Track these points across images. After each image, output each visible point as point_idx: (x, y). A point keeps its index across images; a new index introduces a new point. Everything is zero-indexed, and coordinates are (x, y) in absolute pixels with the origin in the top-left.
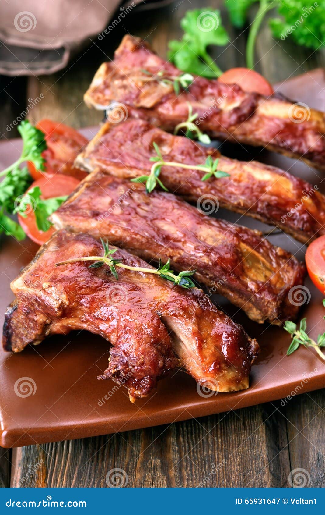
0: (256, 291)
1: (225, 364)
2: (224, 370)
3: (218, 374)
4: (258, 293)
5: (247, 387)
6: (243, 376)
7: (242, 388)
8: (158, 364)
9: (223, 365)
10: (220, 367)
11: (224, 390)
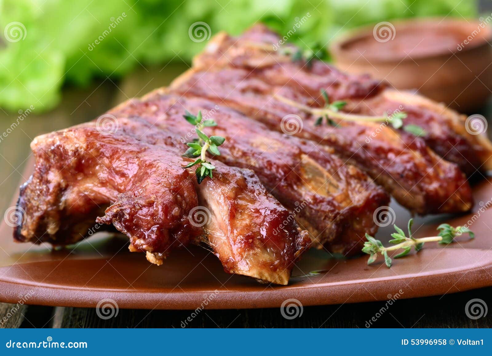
0: (312, 202)
1: (260, 241)
2: (258, 248)
3: (249, 250)
4: (313, 205)
5: (286, 283)
6: (282, 264)
7: (279, 282)
8: (172, 211)
9: (257, 243)
10: (252, 242)
11: (253, 273)
